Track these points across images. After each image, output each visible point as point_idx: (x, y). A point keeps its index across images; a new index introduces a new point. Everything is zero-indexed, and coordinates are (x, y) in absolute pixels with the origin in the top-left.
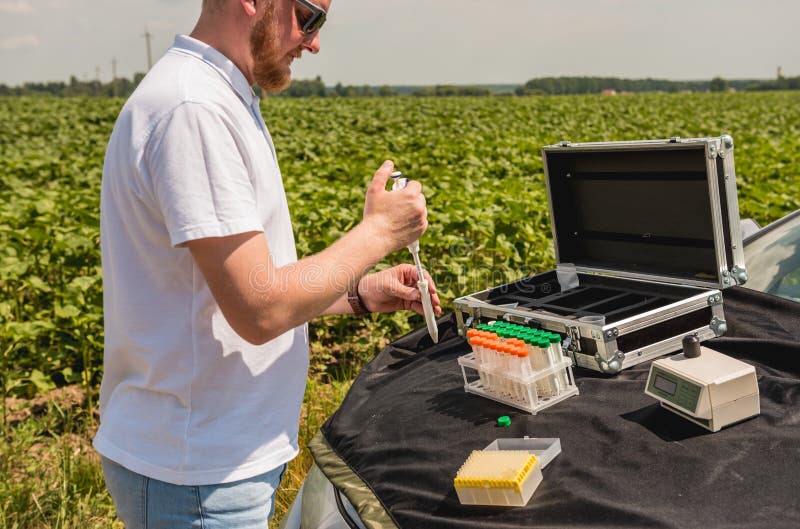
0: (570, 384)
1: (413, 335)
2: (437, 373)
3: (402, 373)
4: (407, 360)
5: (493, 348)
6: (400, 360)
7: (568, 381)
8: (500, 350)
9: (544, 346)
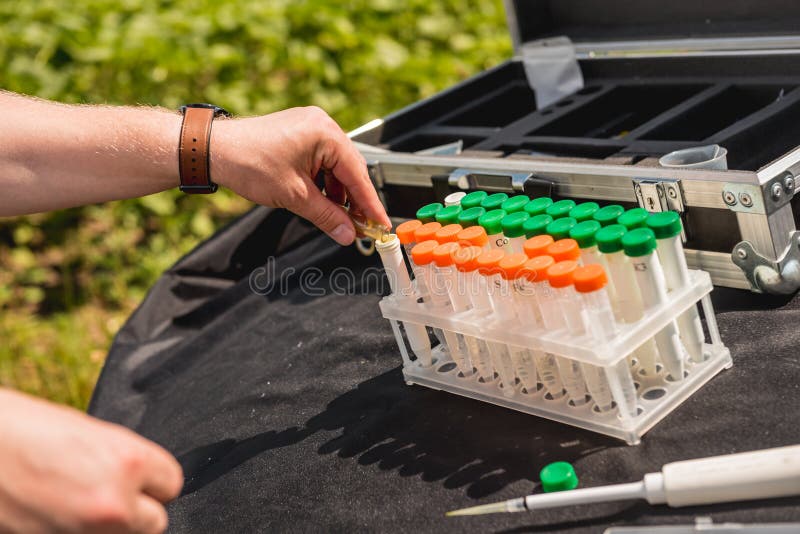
0: (708, 340)
1: (217, 243)
2: (305, 336)
3: (213, 339)
4: (217, 304)
5: (489, 270)
6: (196, 303)
7: (702, 337)
8: (511, 274)
9: (640, 250)
